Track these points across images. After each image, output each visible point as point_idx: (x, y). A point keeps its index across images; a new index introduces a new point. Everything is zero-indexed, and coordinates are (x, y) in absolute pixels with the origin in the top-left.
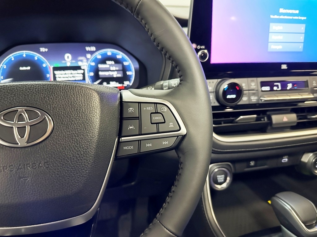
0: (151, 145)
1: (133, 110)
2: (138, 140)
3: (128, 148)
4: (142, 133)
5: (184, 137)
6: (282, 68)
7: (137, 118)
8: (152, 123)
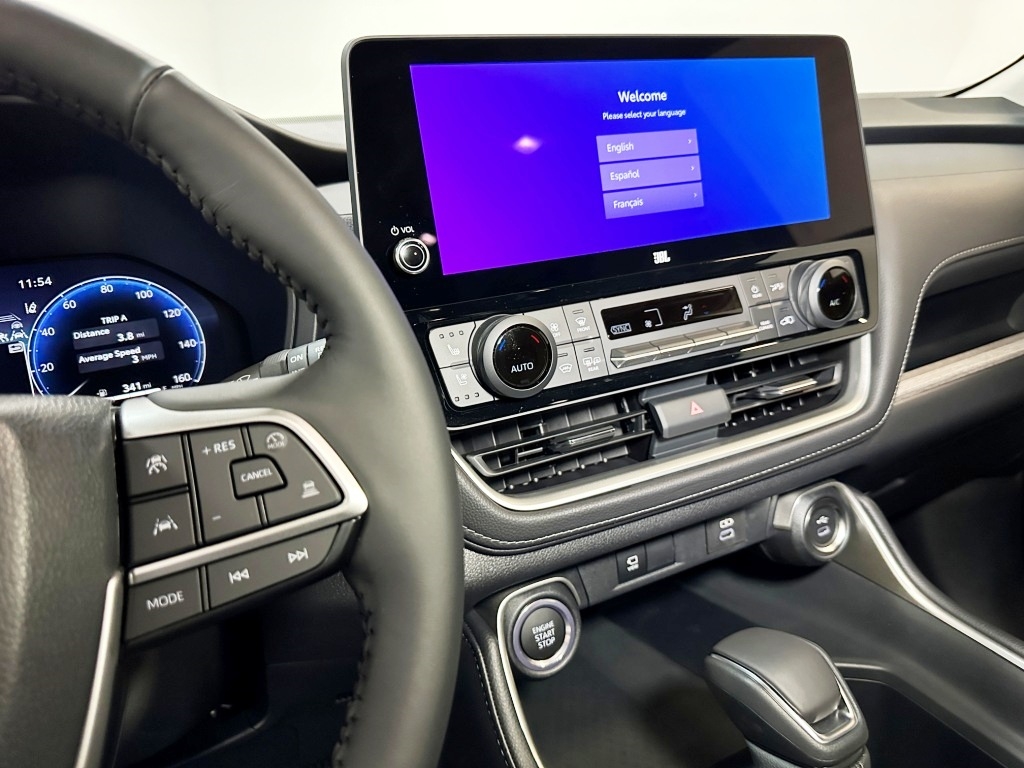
0: (245, 574)
1: (162, 461)
2: (199, 567)
3: (163, 601)
4: (207, 538)
5: (363, 521)
6: (656, 262)
7: (184, 489)
8: (238, 497)
